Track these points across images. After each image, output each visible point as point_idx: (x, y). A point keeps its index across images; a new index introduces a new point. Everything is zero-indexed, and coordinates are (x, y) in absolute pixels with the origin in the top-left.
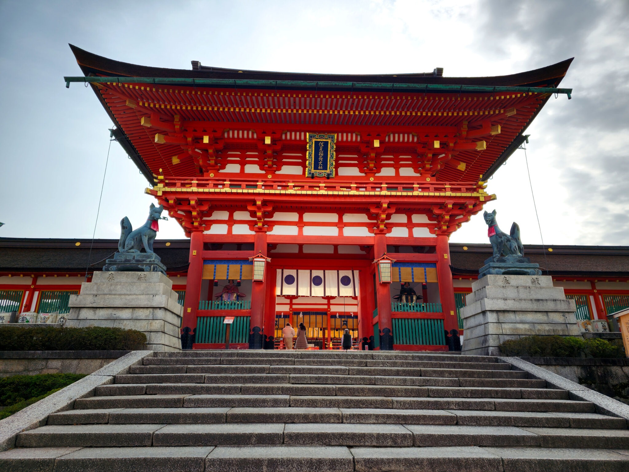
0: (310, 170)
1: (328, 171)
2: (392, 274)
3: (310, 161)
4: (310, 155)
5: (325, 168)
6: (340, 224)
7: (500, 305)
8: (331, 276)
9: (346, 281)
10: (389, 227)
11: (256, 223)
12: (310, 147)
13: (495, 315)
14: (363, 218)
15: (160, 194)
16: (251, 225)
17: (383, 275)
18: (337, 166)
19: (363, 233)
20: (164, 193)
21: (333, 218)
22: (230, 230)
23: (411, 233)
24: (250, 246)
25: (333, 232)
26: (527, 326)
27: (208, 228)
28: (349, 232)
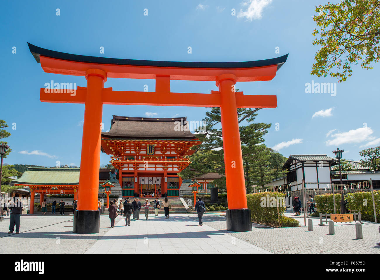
0: (148, 153)
1: (153, 153)
2: (168, 180)
3: (148, 151)
4: (148, 149)
5: (152, 153)
6: (156, 168)
7: (183, 189)
8: (154, 179)
9: (158, 180)
10: (168, 168)
11: (134, 167)
12: (148, 147)
13: (182, 191)
14: (161, 166)
15: (112, 162)
16: (134, 168)
17: (165, 180)
18: (155, 151)
19: (161, 169)
20: (113, 162)
21: (154, 166)
22: (128, 169)
23: (173, 170)
24: (133, 173)
25: (154, 169)
26: (187, 193)
27: (123, 169)
28: (158, 169)
